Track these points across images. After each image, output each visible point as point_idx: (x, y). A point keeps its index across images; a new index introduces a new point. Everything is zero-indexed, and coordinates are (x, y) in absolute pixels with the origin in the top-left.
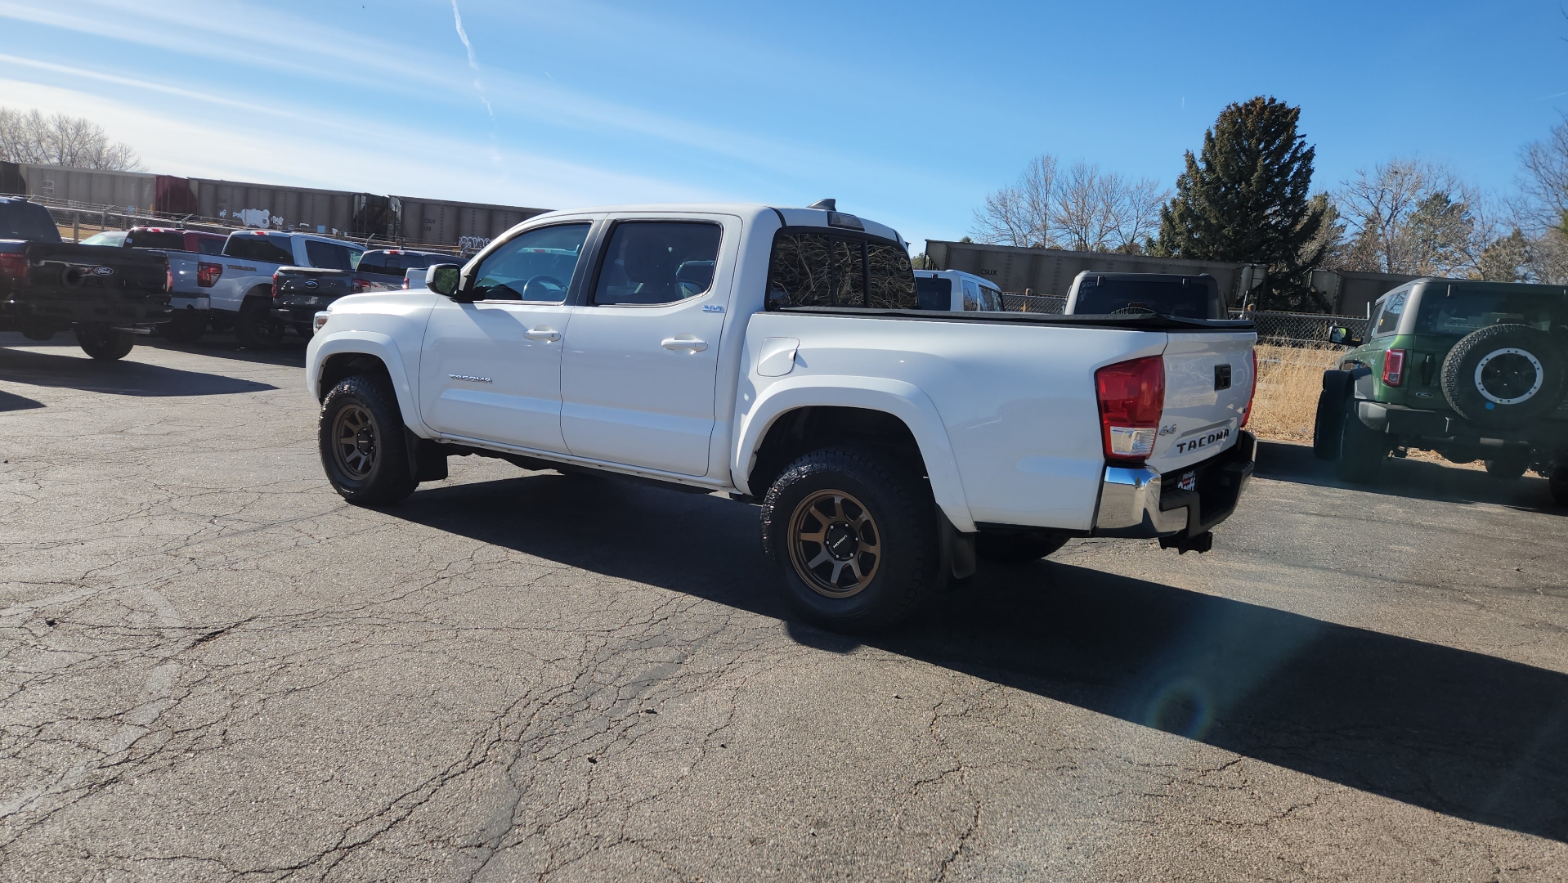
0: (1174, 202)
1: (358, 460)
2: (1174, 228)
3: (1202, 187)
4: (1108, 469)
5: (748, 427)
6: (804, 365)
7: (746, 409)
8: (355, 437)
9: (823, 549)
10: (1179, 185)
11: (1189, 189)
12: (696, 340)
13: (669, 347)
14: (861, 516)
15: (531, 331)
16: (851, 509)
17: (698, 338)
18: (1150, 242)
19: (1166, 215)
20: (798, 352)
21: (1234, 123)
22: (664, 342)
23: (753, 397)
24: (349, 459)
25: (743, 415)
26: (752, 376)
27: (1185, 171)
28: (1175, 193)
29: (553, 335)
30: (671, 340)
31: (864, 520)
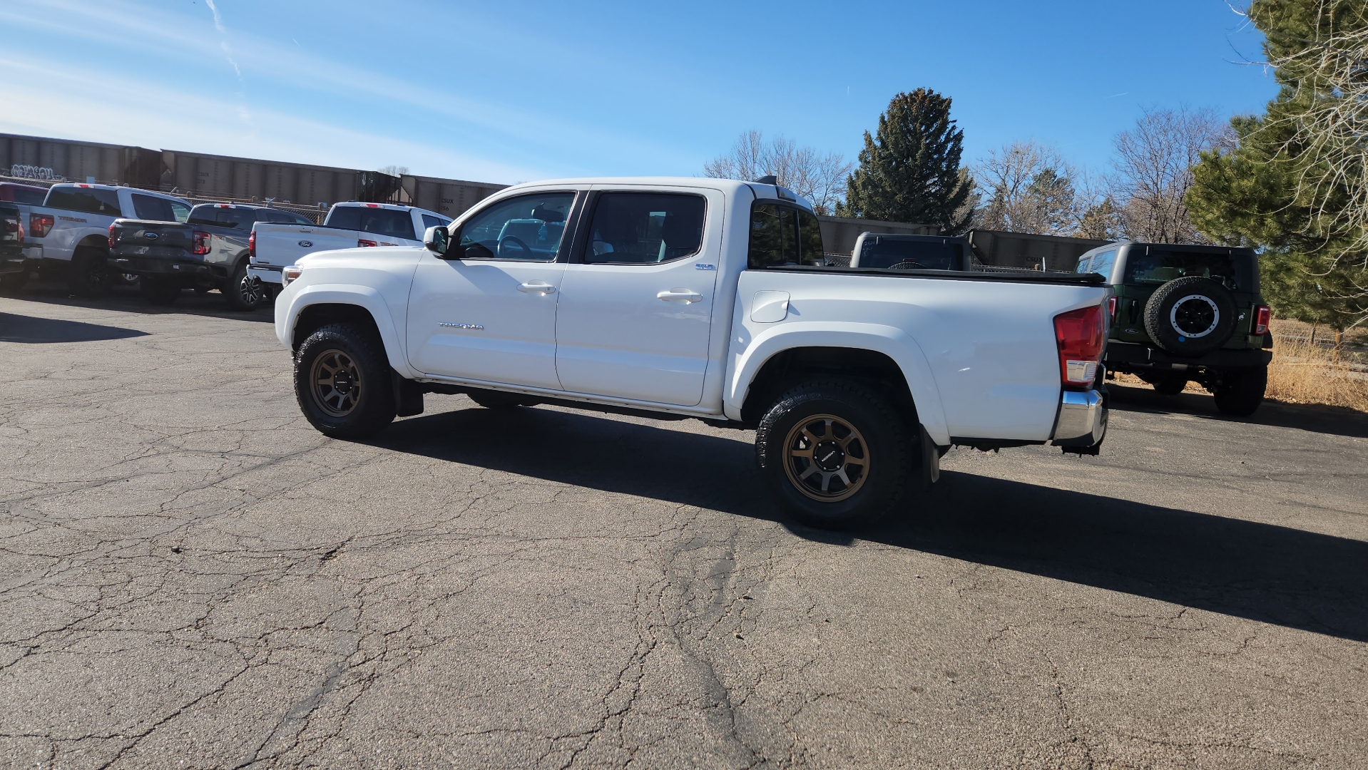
0: (857, 173)
1: (336, 399)
2: (857, 194)
3: (879, 161)
4: (1065, 394)
5: (742, 367)
6: (797, 313)
7: (742, 349)
8: (332, 378)
9: (812, 462)
10: (861, 159)
11: (869, 162)
12: (691, 293)
13: (664, 299)
14: (850, 435)
15: (525, 285)
16: (840, 430)
17: (692, 290)
18: (839, 206)
19: (852, 184)
20: (791, 303)
21: (902, 109)
22: (659, 295)
23: (748, 339)
24: (327, 398)
25: (738, 355)
26: (746, 322)
28: (857, 165)
29: (549, 288)
30: (667, 293)
31: (852, 438)
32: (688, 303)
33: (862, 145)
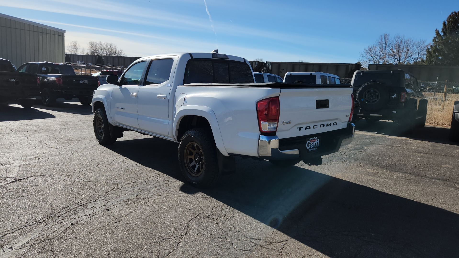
0: (431, 47)
2: (431, 55)
3: (442, 41)
10: (433, 40)
11: (437, 42)
18: (422, 60)
19: (428, 51)
21: (453, 18)
27: (435, 36)
28: (432, 43)
33: (435, 35)
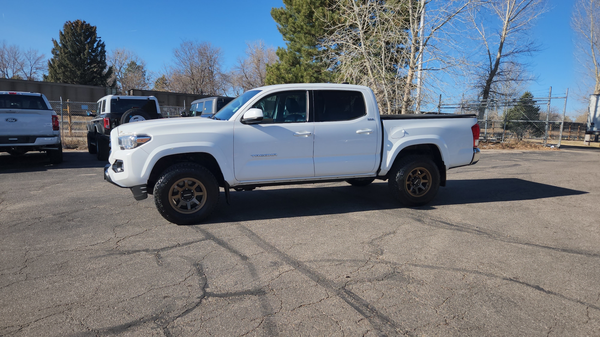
0: (52, 60)
2: (55, 71)
3: (65, 54)
6: (407, 134)
10: (53, 53)
11: (58, 55)
13: (359, 133)
15: (297, 133)
17: (369, 129)
18: (45, 76)
19: (50, 65)
20: (405, 130)
21: (72, 30)
22: (357, 132)
26: (390, 139)
27: (54, 47)
28: (52, 56)
29: (311, 133)
30: (360, 131)
32: (368, 134)
33: (52, 46)
